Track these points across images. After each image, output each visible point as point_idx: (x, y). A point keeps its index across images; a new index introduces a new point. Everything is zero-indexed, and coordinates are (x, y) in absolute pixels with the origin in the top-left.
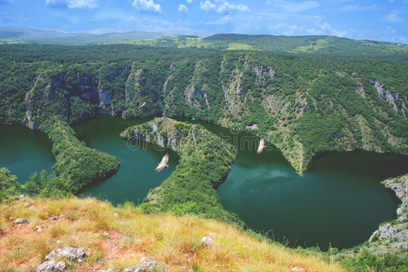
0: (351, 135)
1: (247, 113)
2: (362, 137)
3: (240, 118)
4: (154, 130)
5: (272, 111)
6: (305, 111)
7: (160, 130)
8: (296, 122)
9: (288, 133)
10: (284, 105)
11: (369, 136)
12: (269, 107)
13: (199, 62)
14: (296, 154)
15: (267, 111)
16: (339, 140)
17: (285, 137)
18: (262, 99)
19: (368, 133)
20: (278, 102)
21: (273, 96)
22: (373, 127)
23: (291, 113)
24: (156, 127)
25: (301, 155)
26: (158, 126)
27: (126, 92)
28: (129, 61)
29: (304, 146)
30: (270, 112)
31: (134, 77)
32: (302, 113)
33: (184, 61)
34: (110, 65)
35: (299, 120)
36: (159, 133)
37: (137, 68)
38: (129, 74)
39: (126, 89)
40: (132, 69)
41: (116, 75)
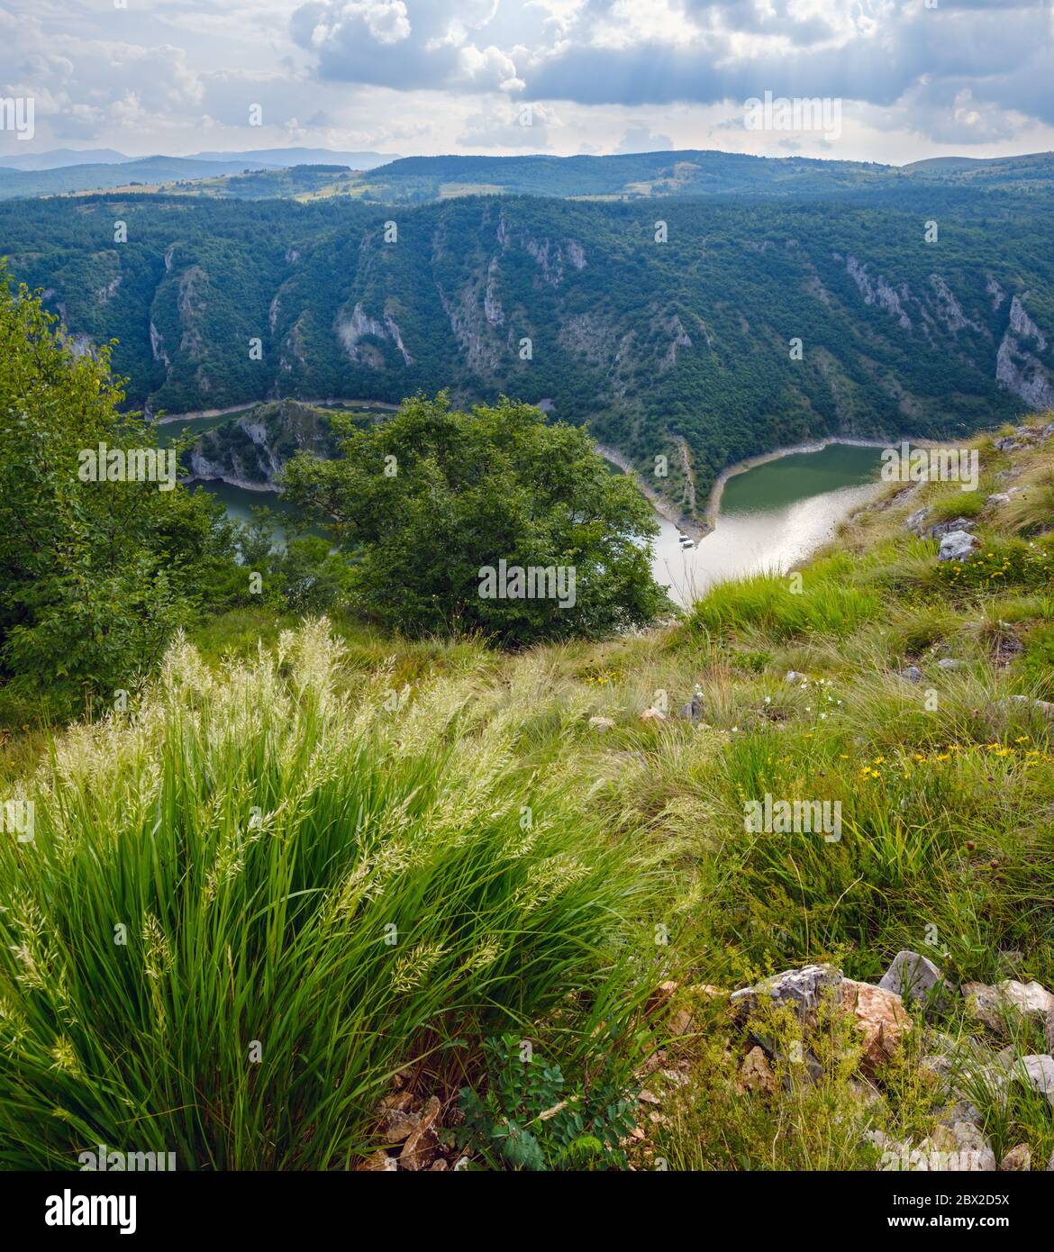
0: (806, 402)
2: (834, 406)
4: (257, 440)
5: (590, 358)
6: (681, 349)
7: (275, 439)
8: (660, 381)
9: (642, 414)
10: (619, 337)
11: (851, 401)
12: (579, 348)
13: (369, 237)
15: (575, 358)
16: (777, 419)
17: (636, 424)
18: (558, 326)
19: (850, 393)
20: (601, 332)
21: (586, 316)
22: (858, 378)
23: (642, 360)
24: (264, 433)
25: (687, 468)
26: (267, 428)
27: (154, 335)
28: (154, 242)
29: (692, 443)
30: (583, 362)
31: (175, 288)
32: (673, 356)
33: (323, 236)
34: (95, 256)
35: (668, 376)
36: (271, 447)
37: (182, 263)
38: (158, 281)
39: (153, 327)
40: (168, 265)
41: (116, 289)
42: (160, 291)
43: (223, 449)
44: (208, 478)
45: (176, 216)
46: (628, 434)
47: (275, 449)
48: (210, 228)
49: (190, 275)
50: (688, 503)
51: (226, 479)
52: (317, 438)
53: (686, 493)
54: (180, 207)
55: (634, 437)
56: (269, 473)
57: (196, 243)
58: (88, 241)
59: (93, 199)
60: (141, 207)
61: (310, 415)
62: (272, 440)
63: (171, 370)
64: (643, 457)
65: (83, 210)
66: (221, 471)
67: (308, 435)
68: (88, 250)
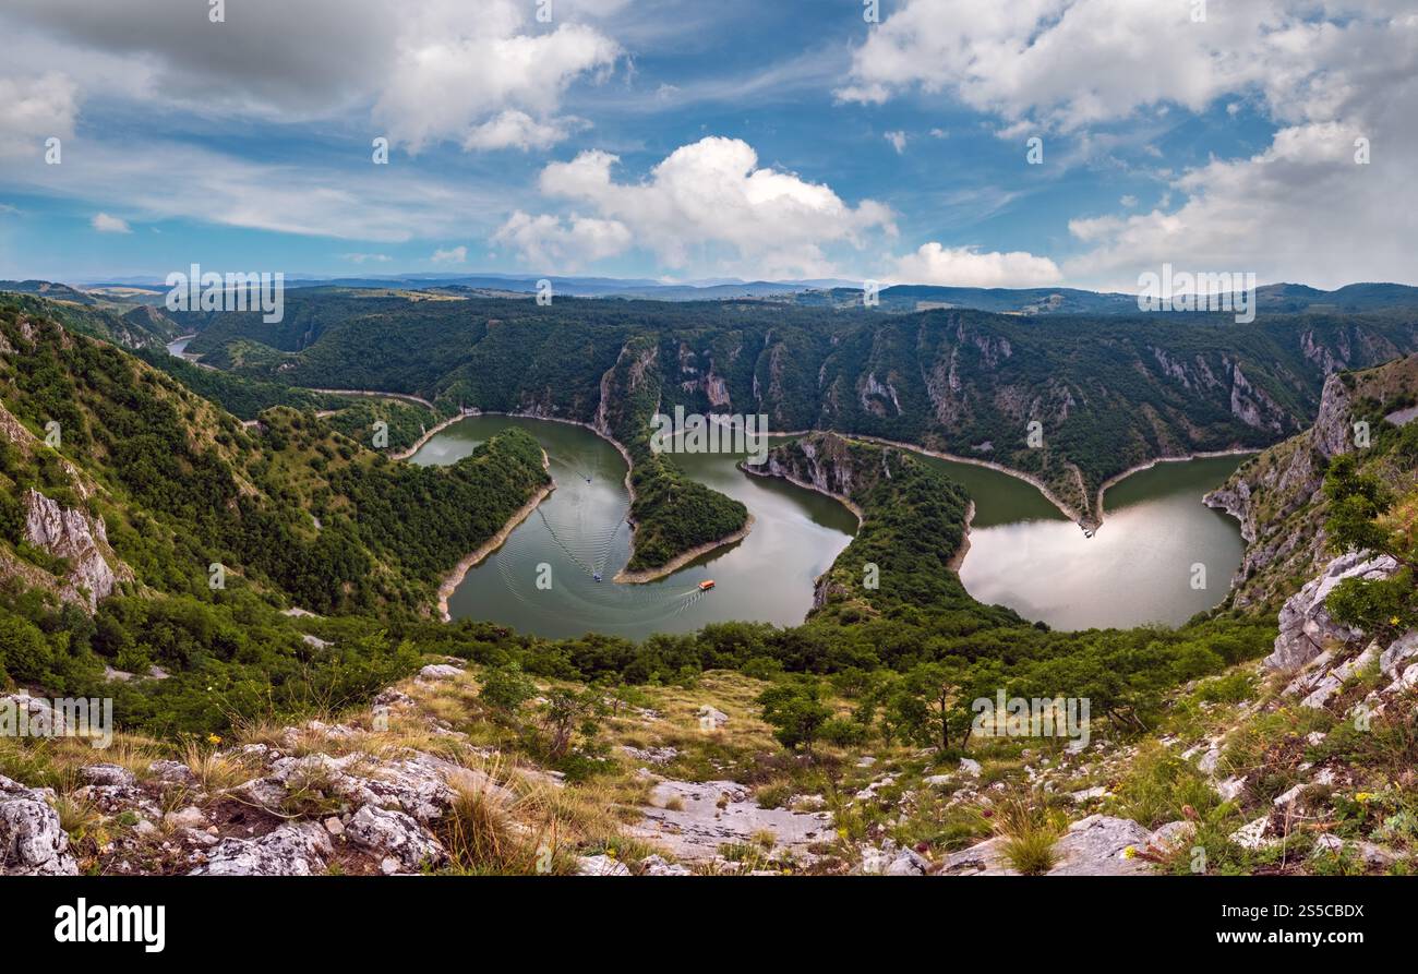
1: (971, 421)
2: (1157, 438)
3: (958, 431)
4: (809, 455)
5: (1014, 414)
6: (1069, 408)
7: (820, 456)
8: (1058, 429)
9: (1048, 451)
10: (1031, 401)
12: (1008, 408)
13: (880, 331)
14: (1072, 484)
15: (1005, 414)
17: (1045, 458)
18: (995, 393)
20: (1020, 398)
21: (1012, 387)
23: (1046, 415)
24: (814, 451)
25: (1081, 485)
26: (816, 448)
27: (755, 382)
28: (761, 327)
29: (1082, 469)
30: (1011, 417)
31: (769, 355)
32: (1065, 413)
33: (853, 329)
34: (730, 333)
35: (1063, 426)
36: (818, 461)
37: (774, 341)
38: (761, 349)
39: (755, 377)
40: (767, 341)
41: (739, 353)
42: (761, 356)
43: (788, 459)
44: (777, 475)
45: (772, 313)
46: (1041, 464)
47: (820, 462)
48: (790, 321)
49: (779, 347)
50: (1085, 508)
51: (788, 477)
52: (846, 459)
53: (1082, 501)
54: (773, 308)
55: (1045, 467)
56: (814, 477)
57: (783, 329)
58: (728, 324)
61: (842, 443)
62: (819, 457)
63: (762, 404)
64: (1052, 479)
66: (785, 471)
67: (840, 456)
68: (728, 329)
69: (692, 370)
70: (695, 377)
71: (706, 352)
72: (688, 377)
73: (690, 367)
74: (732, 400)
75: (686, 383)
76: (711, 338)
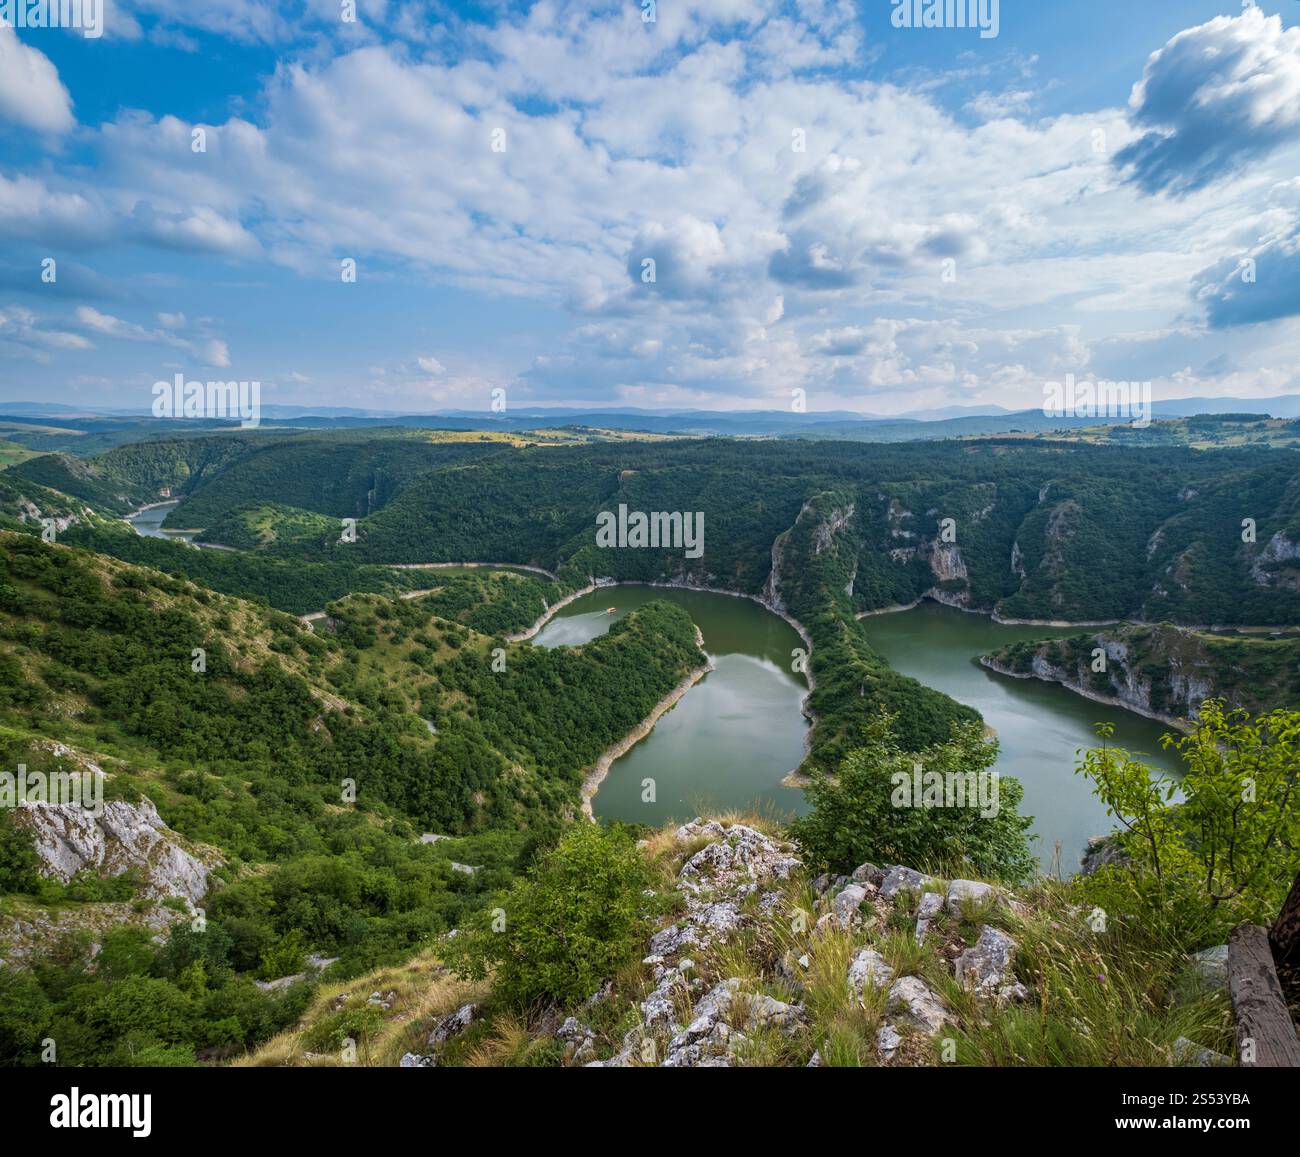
7: (1138, 658)
26: (1129, 647)
27: (1016, 552)
28: (1031, 478)
31: (1045, 517)
34: (976, 487)
36: (1132, 666)
37: (1055, 497)
38: (1029, 509)
39: (1016, 546)
40: (1042, 498)
41: (989, 513)
42: (1029, 518)
43: (1069, 658)
44: (1046, 679)
45: (1055, 458)
47: (1137, 668)
48: (1091, 469)
49: (1061, 508)
51: (1065, 684)
52: (1200, 664)
54: (1059, 451)
56: (1121, 689)
57: (1074, 480)
58: (972, 474)
59: (980, 442)
60: (1020, 450)
61: (1194, 641)
62: (1133, 660)
63: (1026, 582)
65: (969, 451)
66: (1062, 675)
67: (1187, 660)
68: (971, 482)
69: (907, 535)
70: (912, 543)
71: (932, 512)
72: (901, 543)
73: (904, 529)
74: (970, 574)
75: (897, 551)
76: (942, 493)
